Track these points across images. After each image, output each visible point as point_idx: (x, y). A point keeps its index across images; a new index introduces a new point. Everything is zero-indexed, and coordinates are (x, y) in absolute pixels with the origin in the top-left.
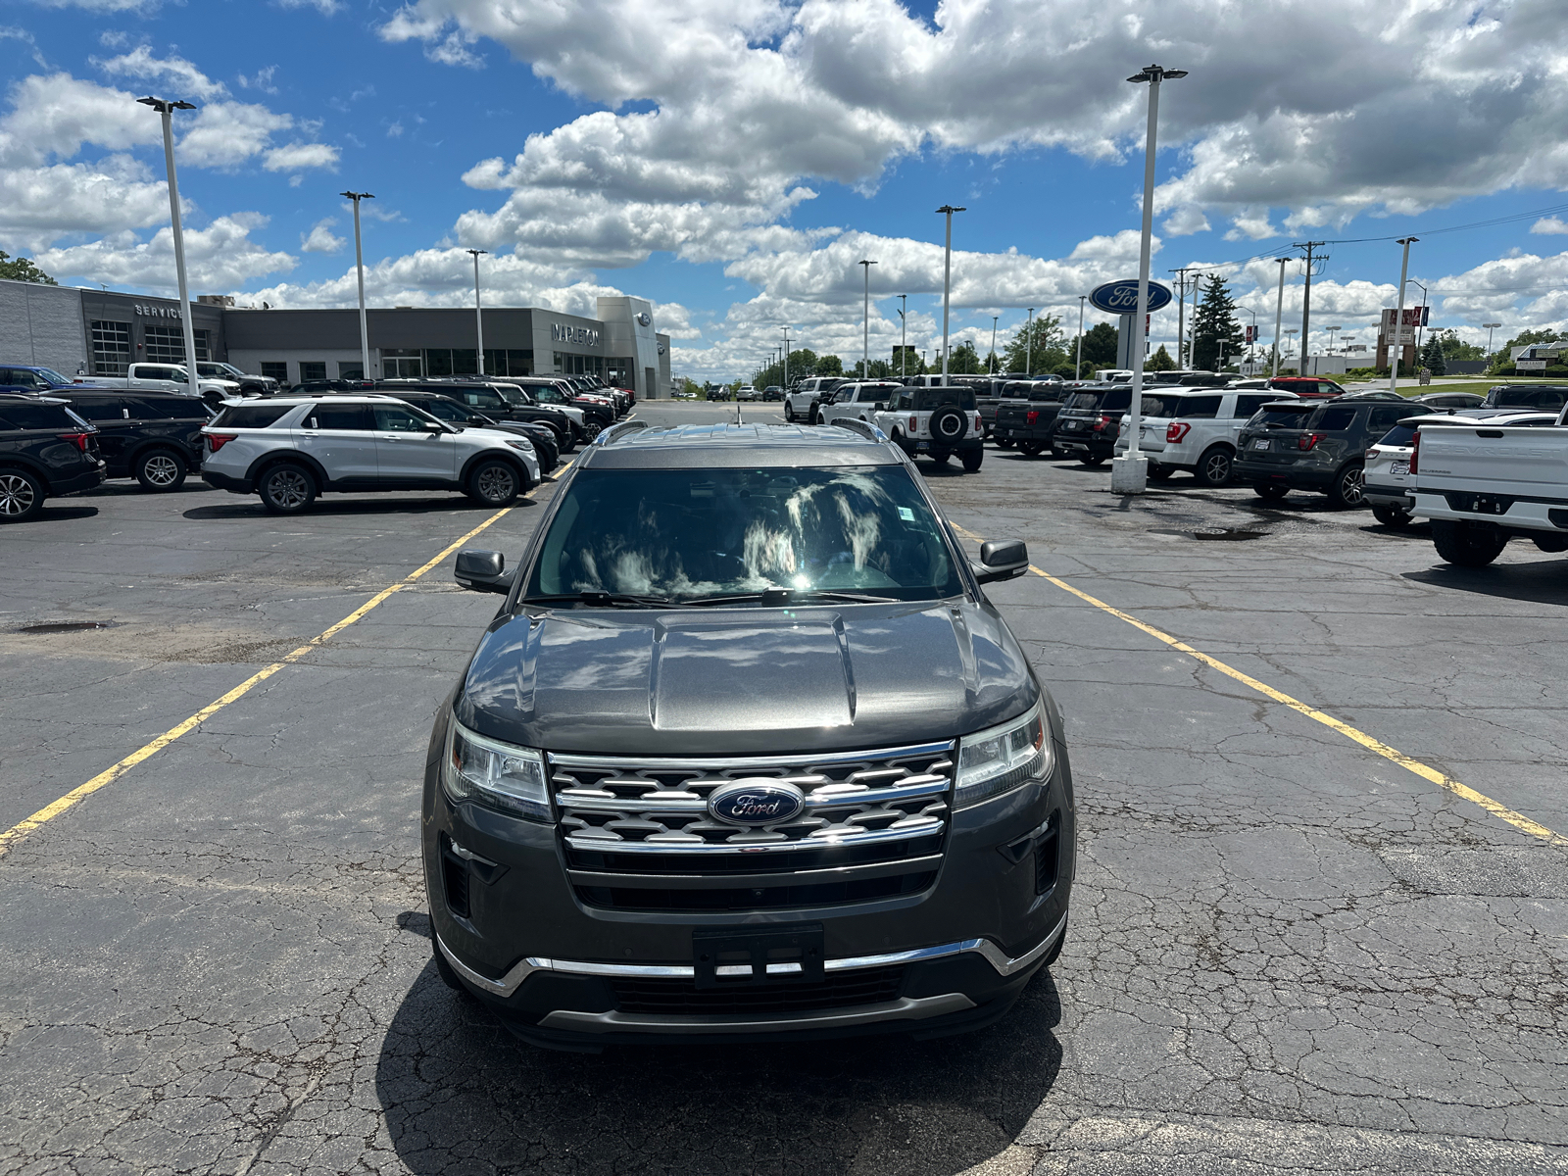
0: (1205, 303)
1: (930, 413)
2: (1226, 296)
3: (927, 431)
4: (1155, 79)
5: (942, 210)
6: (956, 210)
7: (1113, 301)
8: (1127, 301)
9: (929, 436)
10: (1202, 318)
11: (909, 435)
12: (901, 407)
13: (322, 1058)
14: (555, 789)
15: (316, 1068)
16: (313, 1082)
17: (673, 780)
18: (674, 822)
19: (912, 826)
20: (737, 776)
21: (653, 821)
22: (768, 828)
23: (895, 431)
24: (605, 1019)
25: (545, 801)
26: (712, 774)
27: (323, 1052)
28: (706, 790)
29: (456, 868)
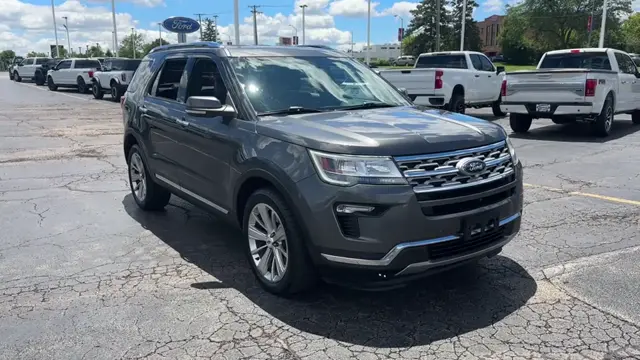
0: (205, 31)
2: (215, 28)
7: (174, 26)
8: (180, 27)
10: (205, 37)
11: (122, 83)
12: (114, 69)
13: (264, 333)
14: (402, 171)
15: (269, 336)
16: (278, 340)
17: (441, 162)
18: (449, 178)
19: (508, 171)
20: (461, 158)
21: (442, 178)
22: (477, 176)
23: (113, 81)
24: (428, 263)
25: (400, 176)
26: (452, 158)
27: (261, 331)
28: (454, 164)
29: (342, 218)
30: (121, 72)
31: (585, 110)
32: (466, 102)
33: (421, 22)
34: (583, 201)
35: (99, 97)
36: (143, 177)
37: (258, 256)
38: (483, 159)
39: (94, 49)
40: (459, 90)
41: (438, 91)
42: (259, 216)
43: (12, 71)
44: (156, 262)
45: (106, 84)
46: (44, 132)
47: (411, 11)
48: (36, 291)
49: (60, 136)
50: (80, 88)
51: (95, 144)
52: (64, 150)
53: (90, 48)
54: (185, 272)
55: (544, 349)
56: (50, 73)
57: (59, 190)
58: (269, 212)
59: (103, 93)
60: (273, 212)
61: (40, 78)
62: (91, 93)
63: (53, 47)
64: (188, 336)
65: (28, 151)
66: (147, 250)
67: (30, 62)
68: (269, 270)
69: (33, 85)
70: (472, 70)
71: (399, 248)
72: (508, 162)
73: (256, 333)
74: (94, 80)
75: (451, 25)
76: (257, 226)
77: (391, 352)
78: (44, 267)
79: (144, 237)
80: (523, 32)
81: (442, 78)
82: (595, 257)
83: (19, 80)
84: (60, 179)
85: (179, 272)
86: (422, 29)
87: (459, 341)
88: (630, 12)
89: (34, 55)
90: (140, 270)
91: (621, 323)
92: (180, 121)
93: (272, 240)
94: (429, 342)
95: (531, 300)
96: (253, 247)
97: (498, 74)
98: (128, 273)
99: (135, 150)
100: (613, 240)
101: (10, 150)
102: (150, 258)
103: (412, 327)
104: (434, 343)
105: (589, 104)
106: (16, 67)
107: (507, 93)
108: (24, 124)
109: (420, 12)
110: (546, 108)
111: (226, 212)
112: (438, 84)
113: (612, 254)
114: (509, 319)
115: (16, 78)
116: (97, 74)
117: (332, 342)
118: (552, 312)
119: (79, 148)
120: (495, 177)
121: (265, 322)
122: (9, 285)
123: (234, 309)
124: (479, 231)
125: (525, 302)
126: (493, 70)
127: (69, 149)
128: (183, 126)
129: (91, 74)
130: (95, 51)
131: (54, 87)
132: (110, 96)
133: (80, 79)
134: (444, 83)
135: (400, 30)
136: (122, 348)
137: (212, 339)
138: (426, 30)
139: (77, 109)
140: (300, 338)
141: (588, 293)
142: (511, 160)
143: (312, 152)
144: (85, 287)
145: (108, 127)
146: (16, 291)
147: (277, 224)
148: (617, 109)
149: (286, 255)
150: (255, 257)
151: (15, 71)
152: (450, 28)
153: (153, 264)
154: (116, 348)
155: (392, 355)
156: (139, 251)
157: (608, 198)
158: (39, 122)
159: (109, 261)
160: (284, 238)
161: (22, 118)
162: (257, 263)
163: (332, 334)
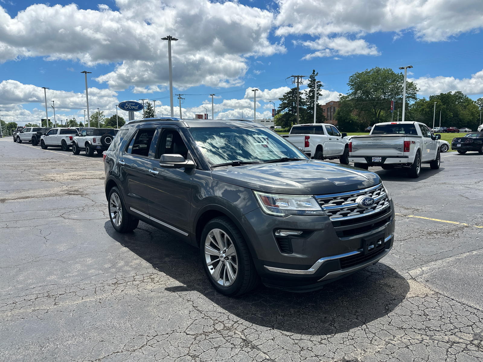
0: (146, 110)
1: (101, 137)
2: (152, 108)
3: (100, 143)
4: (170, 40)
5: (83, 72)
6: (88, 73)
7: (126, 107)
8: (130, 107)
9: (100, 144)
10: (146, 115)
11: (93, 144)
12: (88, 135)
13: (225, 326)
14: (321, 205)
15: (229, 329)
16: (236, 332)
17: (346, 199)
18: (352, 210)
19: (387, 204)
20: (358, 196)
21: (348, 210)
22: (369, 208)
23: (87, 143)
24: (341, 271)
25: (320, 209)
26: (352, 196)
27: (222, 325)
28: (354, 200)
29: (280, 239)
30: (93, 137)
31: (404, 161)
32: (324, 156)
33: (286, 105)
34: (417, 222)
35: (77, 153)
36: (119, 209)
37: (212, 267)
38: (371, 196)
39: (71, 121)
40: (320, 148)
41: (307, 149)
42: (214, 238)
43: (16, 137)
44: (134, 272)
45: (82, 145)
46: (41, 177)
47: (280, 99)
48: (48, 296)
49: (52, 180)
50: (63, 147)
51: (78, 186)
52: (56, 190)
53: (68, 121)
54: (156, 279)
55: (429, 333)
56: (42, 137)
57: (57, 219)
58: (222, 235)
59: (80, 151)
60: (226, 235)
61: (35, 141)
62: (71, 150)
63: (43, 120)
64: (169, 330)
65: (31, 191)
66: (127, 263)
67: (28, 130)
68: (221, 277)
69: (30, 146)
70: (326, 135)
71: (321, 261)
72: (385, 198)
73: (220, 327)
74: (74, 142)
75: (305, 107)
76: (212, 245)
77: (322, 339)
78: (53, 277)
79: (123, 253)
80: (351, 111)
81: (309, 140)
82: (440, 261)
83: (20, 142)
84: (57, 211)
85: (153, 280)
86: (286, 110)
87: (367, 328)
88: (416, 99)
89: (30, 125)
90: (124, 278)
91: (475, 311)
92: (152, 171)
93: (224, 255)
94: (348, 330)
95: (408, 295)
96: (208, 260)
97: (342, 138)
98: (115, 281)
99: (114, 191)
100: (447, 249)
101: (18, 190)
102: (130, 269)
103: (331, 319)
104: (351, 330)
105: (407, 157)
106: (18, 134)
107: (352, 150)
108: (26, 172)
109: (285, 99)
110: (379, 160)
111: (187, 234)
112: (307, 145)
113: (451, 259)
114: (397, 310)
115: (18, 141)
116: (75, 138)
117: (276, 332)
118: (425, 303)
119: (67, 188)
120: (379, 209)
121: (224, 318)
122: (27, 292)
123: (199, 308)
124: (373, 246)
125: (404, 297)
126: (340, 136)
127: (60, 189)
128: (154, 174)
129: (71, 138)
130: (73, 123)
131: (45, 147)
132: (84, 153)
133: (64, 141)
134: (310, 143)
135: (273, 110)
136: (121, 342)
137: (188, 333)
138: (289, 110)
139: (62, 162)
140: (253, 331)
141: (445, 288)
142: (387, 197)
143: (255, 192)
144: (85, 292)
145: (85, 174)
146: (33, 297)
147: (229, 244)
148: (423, 160)
149: (236, 266)
150: (210, 267)
151: (18, 136)
152: (305, 109)
153: (132, 273)
154: (116, 342)
155: (323, 341)
156: (121, 263)
157: (434, 219)
158: (36, 171)
159: (101, 272)
160: (235, 254)
161: (24, 168)
162: (212, 272)
163: (275, 326)
